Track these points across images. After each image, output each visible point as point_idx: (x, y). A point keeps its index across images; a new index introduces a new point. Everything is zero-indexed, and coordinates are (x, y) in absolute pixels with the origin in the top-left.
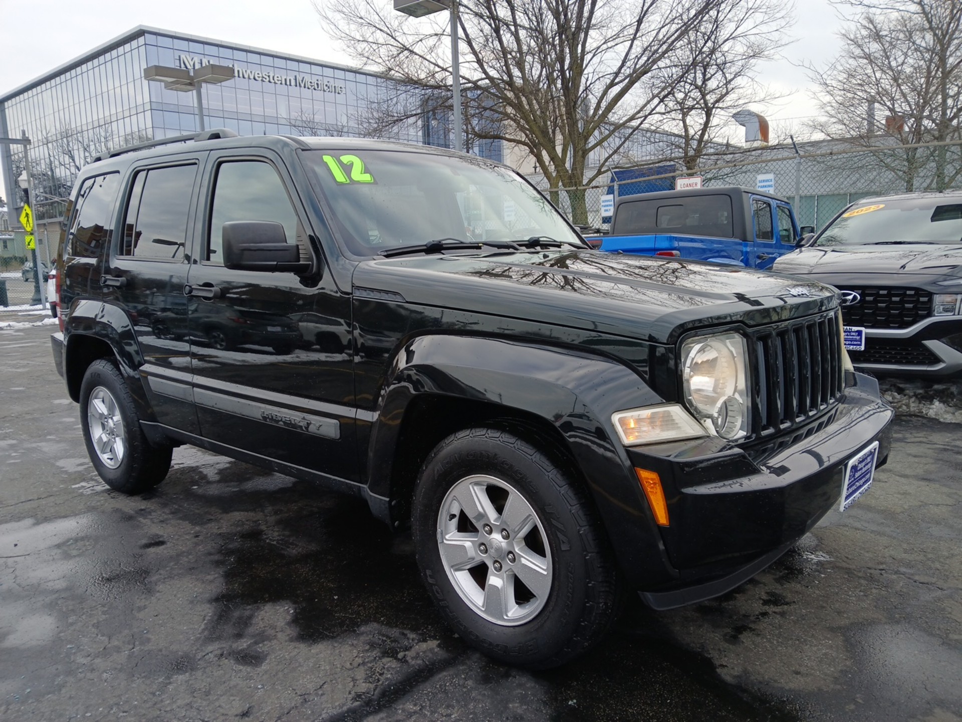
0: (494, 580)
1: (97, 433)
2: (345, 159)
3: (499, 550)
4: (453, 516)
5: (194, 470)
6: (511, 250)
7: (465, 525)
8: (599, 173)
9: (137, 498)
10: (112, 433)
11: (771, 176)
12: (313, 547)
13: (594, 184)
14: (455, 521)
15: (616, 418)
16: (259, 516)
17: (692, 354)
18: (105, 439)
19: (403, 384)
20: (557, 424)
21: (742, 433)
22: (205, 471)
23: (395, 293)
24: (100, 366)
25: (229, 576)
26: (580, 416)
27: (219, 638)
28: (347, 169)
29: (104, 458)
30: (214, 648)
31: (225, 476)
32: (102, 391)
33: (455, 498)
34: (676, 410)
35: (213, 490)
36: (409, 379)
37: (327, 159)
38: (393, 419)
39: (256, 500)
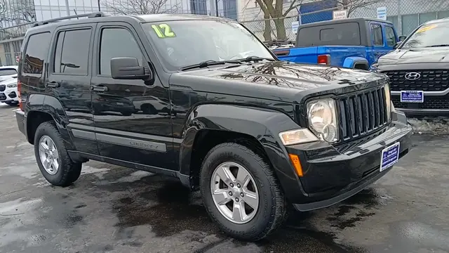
0: (236, 206)
1: (43, 158)
2: (161, 26)
3: (237, 193)
4: (217, 182)
5: (91, 175)
6: (239, 64)
7: (223, 185)
8: (291, 8)
9: (67, 188)
10: (52, 158)
11: (384, 8)
12: (156, 203)
13: (287, 16)
14: (218, 184)
15: (281, 135)
16: (128, 192)
17: (312, 108)
18: (48, 161)
19: (193, 127)
20: (259, 140)
21: (336, 140)
22: (97, 175)
23: (188, 87)
24: (44, 126)
25: (120, 216)
26: (268, 136)
27: (121, 238)
28: (163, 31)
29: (49, 170)
30: (120, 242)
31: (106, 177)
32: (46, 138)
33: (217, 175)
34: (305, 131)
35: (103, 183)
36: (195, 124)
37: (154, 27)
38: (189, 144)
39: (125, 186)
